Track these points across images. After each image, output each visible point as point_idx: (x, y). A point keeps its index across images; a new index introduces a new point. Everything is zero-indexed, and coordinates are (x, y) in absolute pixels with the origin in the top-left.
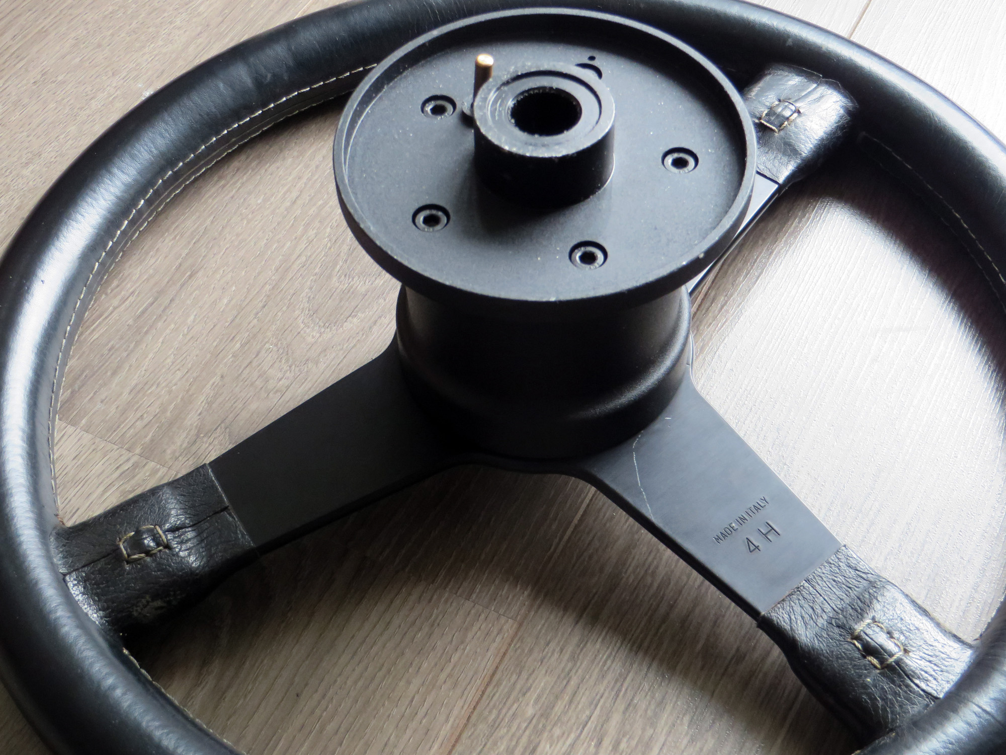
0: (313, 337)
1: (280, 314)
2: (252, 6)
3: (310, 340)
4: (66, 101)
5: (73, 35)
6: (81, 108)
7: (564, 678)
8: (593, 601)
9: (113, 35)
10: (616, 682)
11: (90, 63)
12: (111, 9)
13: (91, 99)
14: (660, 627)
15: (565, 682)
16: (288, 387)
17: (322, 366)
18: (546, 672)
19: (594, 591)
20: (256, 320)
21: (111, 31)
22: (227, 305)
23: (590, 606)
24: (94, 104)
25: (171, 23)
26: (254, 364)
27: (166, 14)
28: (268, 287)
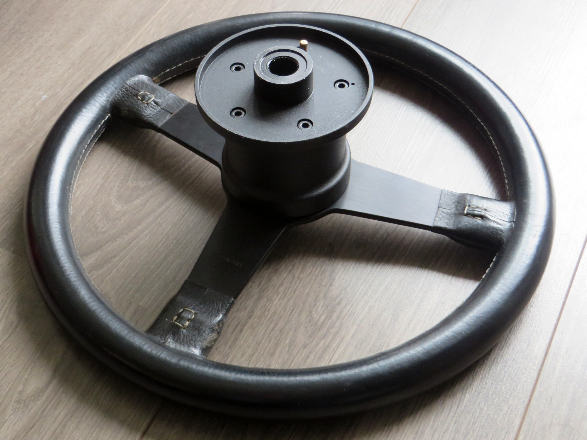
0: (119, 208)
1: (104, 198)
2: (95, 54)
3: (117, 210)
4: (5, 101)
5: (9, 70)
6: (13, 105)
7: (226, 356)
8: (241, 323)
9: (28, 69)
10: (249, 358)
11: (18, 83)
12: (28, 57)
13: (18, 100)
14: (270, 333)
15: (226, 358)
16: (106, 231)
17: (122, 221)
18: (218, 353)
19: (242, 318)
20: (93, 201)
21: (27, 68)
22: (80, 194)
23: (240, 325)
24: (19, 102)
25: (56, 63)
26: (91, 221)
27: (54, 59)
28: (99, 186)
